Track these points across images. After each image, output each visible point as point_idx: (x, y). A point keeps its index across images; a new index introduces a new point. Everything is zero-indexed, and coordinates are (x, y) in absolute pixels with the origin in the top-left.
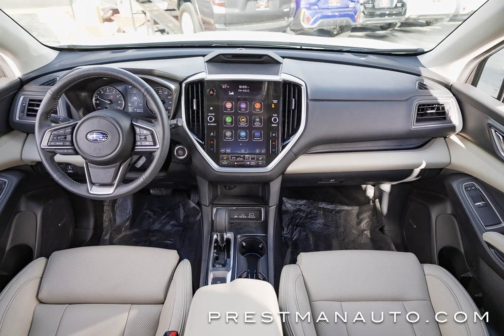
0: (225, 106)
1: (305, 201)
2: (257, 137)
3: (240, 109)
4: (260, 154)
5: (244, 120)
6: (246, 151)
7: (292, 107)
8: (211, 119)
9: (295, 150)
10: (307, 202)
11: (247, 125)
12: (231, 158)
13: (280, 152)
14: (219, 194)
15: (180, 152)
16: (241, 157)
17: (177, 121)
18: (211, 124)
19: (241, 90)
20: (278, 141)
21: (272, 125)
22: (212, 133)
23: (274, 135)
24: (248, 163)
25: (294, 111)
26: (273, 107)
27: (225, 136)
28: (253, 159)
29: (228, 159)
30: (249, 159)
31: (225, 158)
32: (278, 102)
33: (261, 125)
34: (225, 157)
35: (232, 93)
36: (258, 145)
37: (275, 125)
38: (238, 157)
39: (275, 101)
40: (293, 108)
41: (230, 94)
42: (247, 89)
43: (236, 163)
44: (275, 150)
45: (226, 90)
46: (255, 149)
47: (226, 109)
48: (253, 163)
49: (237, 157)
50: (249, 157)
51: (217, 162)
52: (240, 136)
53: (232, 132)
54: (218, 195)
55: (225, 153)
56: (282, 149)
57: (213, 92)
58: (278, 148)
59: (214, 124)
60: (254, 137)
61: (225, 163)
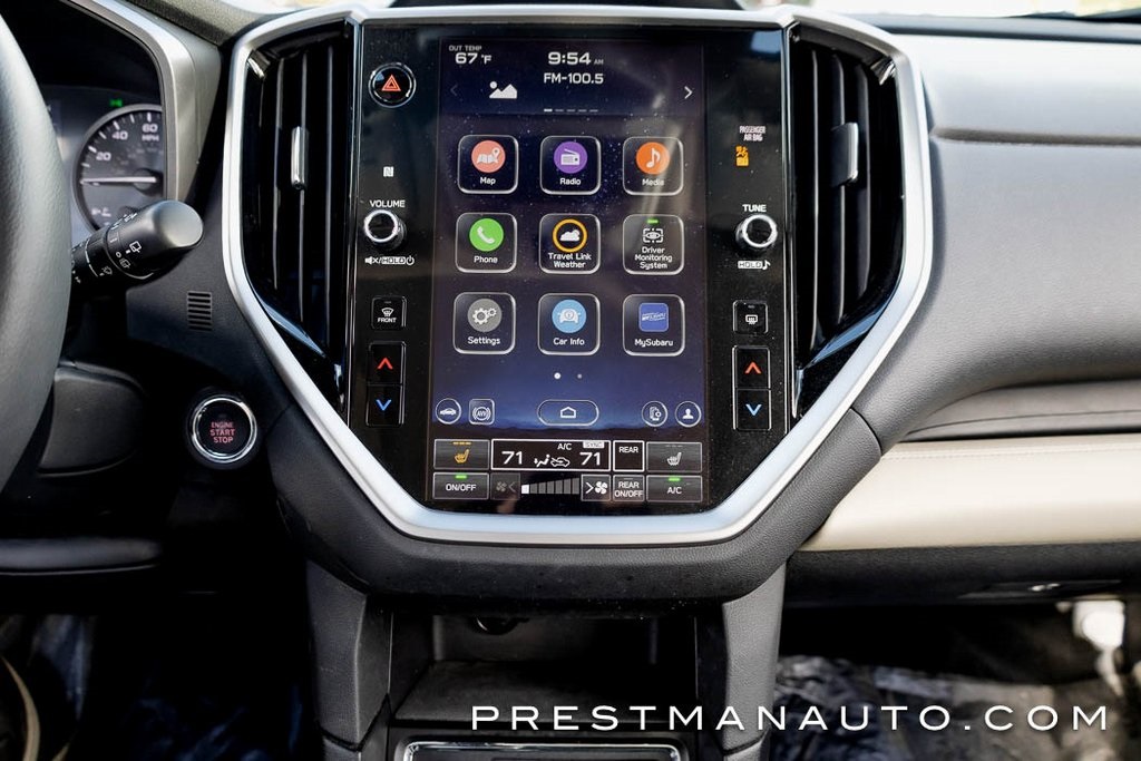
0: (468, 157)
1: (817, 662)
2: (654, 336)
3: (553, 175)
4: (673, 432)
5: (572, 236)
6: (586, 413)
7: (846, 169)
8: (382, 225)
9: (882, 407)
10: (828, 666)
11: (590, 265)
12: (499, 460)
13: (794, 422)
14: (439, 653)
15: (223, 430)
16: (556, 453)
17: (158, 219)
18: (386, 260)
19: (557, 78)
20: (778, 353)
21: (743, 264)
22: (387, 312)
23: (752, 320)
24: (601, 488)
25: (855, 188)
26: (743, 161)
27: (467, 329)
28: (629, 461)
29: (476, 463)
30: (604, 464)
31: (461, 458)
32: (771, 140)
33: (673, 267)
34: (463, 449)
35: (510, 92)
36: (657, 379)
37: (754, 265)
38: (540, 451)
39: (754, 133)
40: (854, 174)
41: (497, 95)
42: (592, 69)
43: (525, 489)
44: (764, 411)
45: (476, 78)
46: (640, 403)
47: (472, 175)
48: (630, 490)
49: (532, 452)
50: (604, 452)
51: (413, 479)
52: (551, 331)
53: (504, 304)
54: (431, 661)
55: (464, 429)
56: (807, 402)
57: (404, 84)
58: (778, 400)
59: (398, 260)
60: (635, 331)
61: (461, 483)
